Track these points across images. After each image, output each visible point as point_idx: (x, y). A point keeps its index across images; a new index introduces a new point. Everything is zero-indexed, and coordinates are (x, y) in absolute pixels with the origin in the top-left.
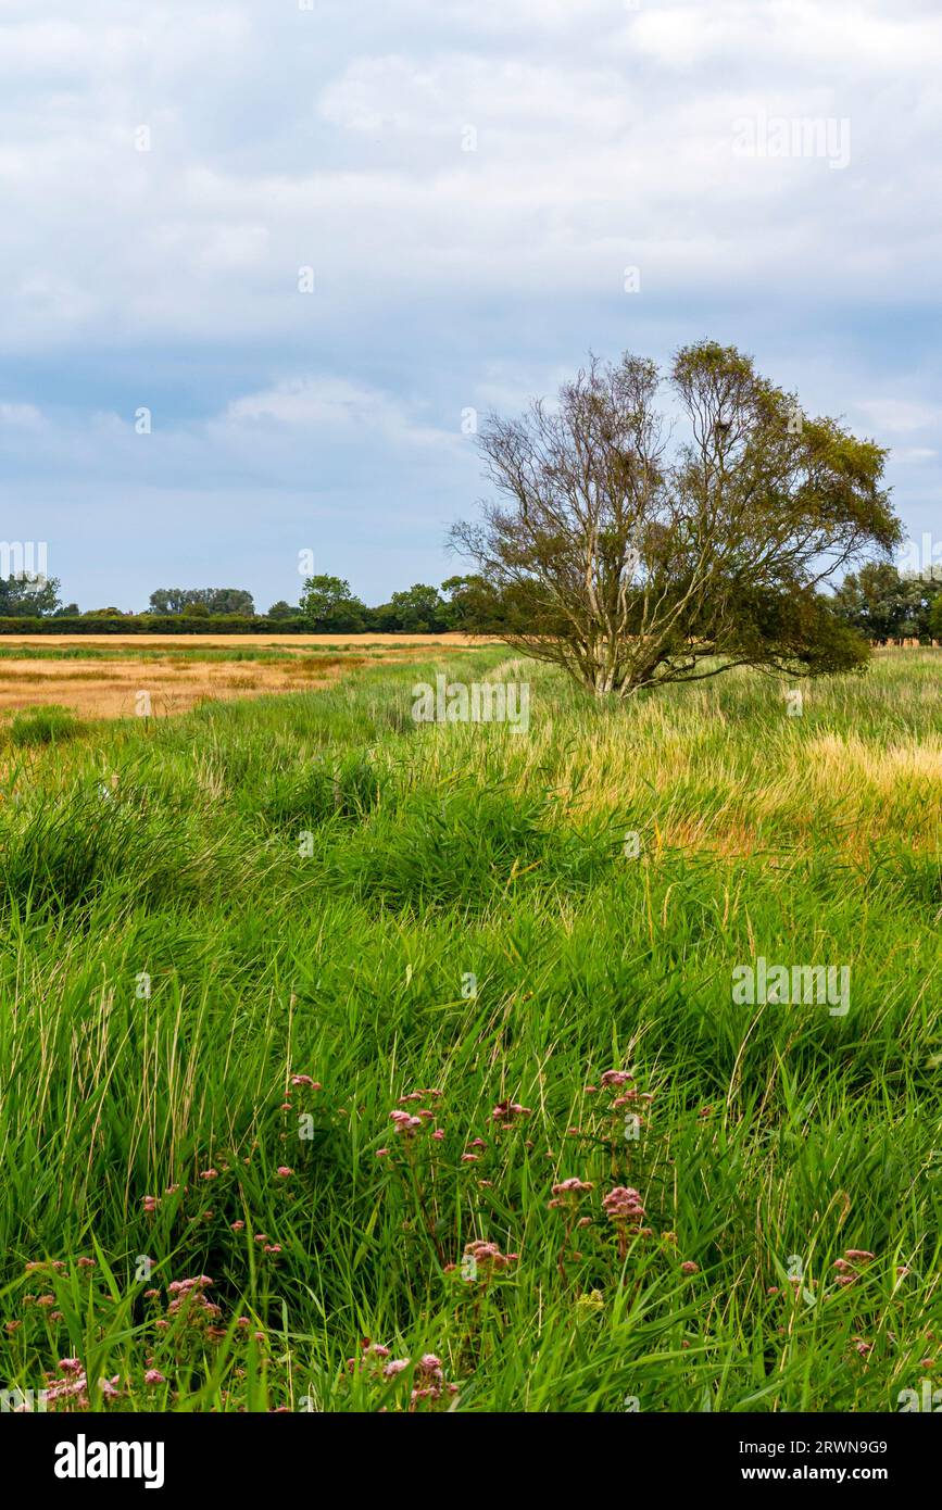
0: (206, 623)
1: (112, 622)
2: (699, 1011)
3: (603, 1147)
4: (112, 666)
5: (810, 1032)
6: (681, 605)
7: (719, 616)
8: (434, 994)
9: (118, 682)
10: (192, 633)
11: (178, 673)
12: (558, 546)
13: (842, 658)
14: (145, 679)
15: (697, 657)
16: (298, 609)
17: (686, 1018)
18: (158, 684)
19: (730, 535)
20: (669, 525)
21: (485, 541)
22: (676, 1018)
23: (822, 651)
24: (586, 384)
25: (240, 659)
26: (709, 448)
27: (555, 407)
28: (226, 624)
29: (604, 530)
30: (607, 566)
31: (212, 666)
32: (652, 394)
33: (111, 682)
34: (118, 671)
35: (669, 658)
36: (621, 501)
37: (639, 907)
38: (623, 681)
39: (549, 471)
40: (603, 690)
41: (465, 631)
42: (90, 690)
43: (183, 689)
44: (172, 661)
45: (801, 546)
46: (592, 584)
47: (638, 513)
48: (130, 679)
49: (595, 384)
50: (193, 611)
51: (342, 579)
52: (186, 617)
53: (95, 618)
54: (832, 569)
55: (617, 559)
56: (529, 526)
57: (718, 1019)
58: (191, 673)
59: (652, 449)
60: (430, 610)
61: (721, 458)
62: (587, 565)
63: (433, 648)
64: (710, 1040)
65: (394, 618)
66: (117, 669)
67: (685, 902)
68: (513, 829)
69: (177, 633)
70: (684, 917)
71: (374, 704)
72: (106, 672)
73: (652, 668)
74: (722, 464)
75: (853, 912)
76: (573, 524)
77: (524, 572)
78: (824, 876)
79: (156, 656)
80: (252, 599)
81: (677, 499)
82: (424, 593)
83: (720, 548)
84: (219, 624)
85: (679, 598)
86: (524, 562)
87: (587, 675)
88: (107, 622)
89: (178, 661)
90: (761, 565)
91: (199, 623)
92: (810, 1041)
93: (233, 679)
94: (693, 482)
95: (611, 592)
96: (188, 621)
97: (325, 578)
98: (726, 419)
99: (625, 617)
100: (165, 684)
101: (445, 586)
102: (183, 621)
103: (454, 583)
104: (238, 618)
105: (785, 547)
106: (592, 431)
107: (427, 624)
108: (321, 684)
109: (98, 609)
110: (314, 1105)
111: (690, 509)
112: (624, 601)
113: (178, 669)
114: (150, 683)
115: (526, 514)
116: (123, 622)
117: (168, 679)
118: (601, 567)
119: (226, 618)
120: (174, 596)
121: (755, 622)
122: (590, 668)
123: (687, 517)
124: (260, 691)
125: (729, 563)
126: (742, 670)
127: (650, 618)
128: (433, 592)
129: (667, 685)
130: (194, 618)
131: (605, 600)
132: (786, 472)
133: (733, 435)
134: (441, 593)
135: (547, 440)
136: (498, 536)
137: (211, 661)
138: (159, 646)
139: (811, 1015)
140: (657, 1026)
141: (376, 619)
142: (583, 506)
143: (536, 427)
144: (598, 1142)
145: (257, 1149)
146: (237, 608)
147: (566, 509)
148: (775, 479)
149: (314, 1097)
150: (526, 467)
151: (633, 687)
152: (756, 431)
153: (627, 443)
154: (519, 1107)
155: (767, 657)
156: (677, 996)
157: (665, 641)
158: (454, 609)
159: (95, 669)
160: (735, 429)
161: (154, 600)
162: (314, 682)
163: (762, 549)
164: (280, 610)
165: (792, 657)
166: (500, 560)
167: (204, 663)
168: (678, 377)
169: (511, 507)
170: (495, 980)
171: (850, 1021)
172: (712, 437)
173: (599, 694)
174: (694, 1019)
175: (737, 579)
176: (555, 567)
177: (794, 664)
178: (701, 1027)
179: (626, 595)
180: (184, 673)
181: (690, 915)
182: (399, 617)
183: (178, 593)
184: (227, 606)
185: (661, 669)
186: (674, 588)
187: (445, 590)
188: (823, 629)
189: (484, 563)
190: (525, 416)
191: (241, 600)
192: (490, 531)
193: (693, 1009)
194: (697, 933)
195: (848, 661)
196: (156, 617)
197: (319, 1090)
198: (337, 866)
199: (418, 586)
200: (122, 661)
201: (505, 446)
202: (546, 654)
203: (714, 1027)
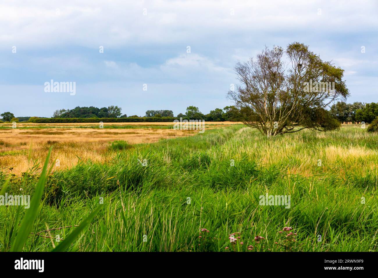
0: (161, 119)
1: (136, 119)
2: (304, 214)
3: (284, 247)
4: (136, 130)
5: (334, 220)
6: (290, 112)
7: (300, 115)
8: (234, 210)
9: (139, 135)
10: (157, 122)
11: (154, 132)
12: (257, 97)
13: (333, 126)
14: (145, 134)
15: (294, 126)
16: (185, 115)
17: (301, 216)
18: (149, 135)
19: (302, 94)
20: (286, 91)
21: (237, 96)
22: (298, 217)
23: (327, 124)
24: (264, 54)
25: (170, 128)
26: (296, 71)
27: (256, 60)
28: (166, 119)
29: (269, 93)
30: (269, 102)
31: (163, 130)
32: (281, 56)
33: (136, 135)
34: (138, 132)
35: (286, 127)
36: (273, 85)
37: (286, 188)
38: (274, 133)
39: (254, 77)
40: (269, 135)
41: (231, 121)
42: (131, 137)
43: (156, 136)
44: (152, 129)
45: (321, 96)
46: (266, 107)
47: (278, 88)
48: (141, 134)
49: (266, 54)
50: (157, 116)
51: (196, 107)
52: (155, 118)
53: (131, 118)
54: (330, 103)
55: (272, 100)
56: (249, 92)
57: (310, 216)
58: (157, 132)
59: (282, 71)
60: (220, 115)
61: (300, 73)
62: (264, 102)
63: (222, 125)
64: (307, 222)
65: (211, 117)
66: (138, 131)
67: (298, 187)
68: (250, 169)
69: (153, 122)
70: (298, 191)
71: (208, 139)
72: (135, 132)
73: (282, 129)
74: (300, 75)
75: (343, 190)
76: (261, 91)
77: (247, 104)
78: (334, 181)
79: (148, 128)
80: (173, 113)
81: (288, 84)
82: (218, 111)
83: (300, 97)
84: (164, 119)
85: (289, 110)
86: (248, 101)
87: (264, 131)
88: (134, 119)
89: (154, 129)
90: (311, 101)
91: (159, 119)
92: (334, 222)
93: (169, 133)
94: (293, 79)
95: (271, 109)
96: (156, 119)
97: (192, 107)
98: (301, 63)
99: (275, 116)
100: (151, 135)
101: (225, 109)
102: (155, 119)
103: (227, 108)
104: (169, 118)
105: (317, 97)
106: (265, 66)
107: (220, 119)
108: (192, 135)
109: (132, 115)
110: (207, 236)
111: (292, 87)
112: (274, 111)
113: (154, 131)
114: (147, 135)
115: (248, 88)
116: (139, 119)
117: (151, 134)
118: (268, 102)
119: (166, 118)
120: (152, 112)
121: (310, 117)
122: (265, 130)
123: (291, 89)
124: (176, 136)
125: (302, 101)
126: (306, 130)
127: (281, 116)
128: (221, 110)
129: (286, 134)
130: (157, 118)
131: (269, 111)
132: (317, 76)
133: (303, 67)
134: (223, 111)
135: (254, 68)
136: (241, 94)
137: (163, 129)
138: (148, 125)
139: (335, 215)
140: (293, 218)
141: (206, 118)
142: (263, 86)
143: (251, 65)
144: (283, 246)
145: (193, 248)
146: (169, 115)
147: (259, 87)
148: (314, 79)
149: (207, 234)
150: (248, 76)
151: (277, 134)
152: (309, 66)
153: (274, 69)
154: (261, 237)
155: (313, 126)
156: (298, 211)
157: (285, 122)
158: (227, 115)
159: (132, 131)
160: (303, 66)
161: (147, 113)
162: (190, 134)
163: (311, 97)
164: (180, 115)
165: (319, 126)
166: (241, 101)
167: (161, 130)
168: (288, 52)
169: (244, 87)
170: (250, 207)
171: (345, 217)
172: (297, 68)
173: (268, 136)
174: (303, 216)
175: (304, 105)
176: (256, 103)
177: (320, 128)
178: (305, 219)
179: (275, 110)
180: (156, 132)
181: (300, 190)
182: (212, 117)
183: (153, 111)
184: (166, 115)
185: (284, 130)
186: (288, 108)
187: (224, 110)
188: (328, 118)
189: (237, 101)
190: (248, 62)
191: (170, 113)
192: (238, 93)
193: (303, 214)
194: (302, 195)
195: (334, 127)
196: (147, 118)
197: (209, 233)
198: (203, 180)
199: (217, 109)
200: (139, 129)
201: (242, 70)
202: (254, 126)
203: (309, 219)
